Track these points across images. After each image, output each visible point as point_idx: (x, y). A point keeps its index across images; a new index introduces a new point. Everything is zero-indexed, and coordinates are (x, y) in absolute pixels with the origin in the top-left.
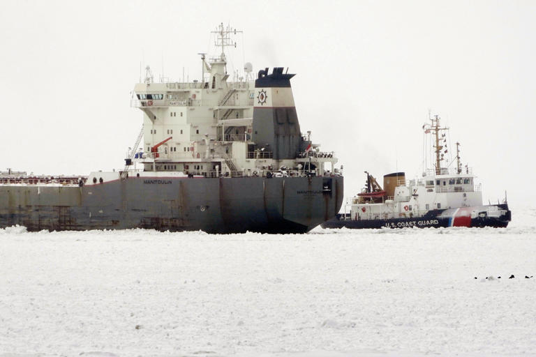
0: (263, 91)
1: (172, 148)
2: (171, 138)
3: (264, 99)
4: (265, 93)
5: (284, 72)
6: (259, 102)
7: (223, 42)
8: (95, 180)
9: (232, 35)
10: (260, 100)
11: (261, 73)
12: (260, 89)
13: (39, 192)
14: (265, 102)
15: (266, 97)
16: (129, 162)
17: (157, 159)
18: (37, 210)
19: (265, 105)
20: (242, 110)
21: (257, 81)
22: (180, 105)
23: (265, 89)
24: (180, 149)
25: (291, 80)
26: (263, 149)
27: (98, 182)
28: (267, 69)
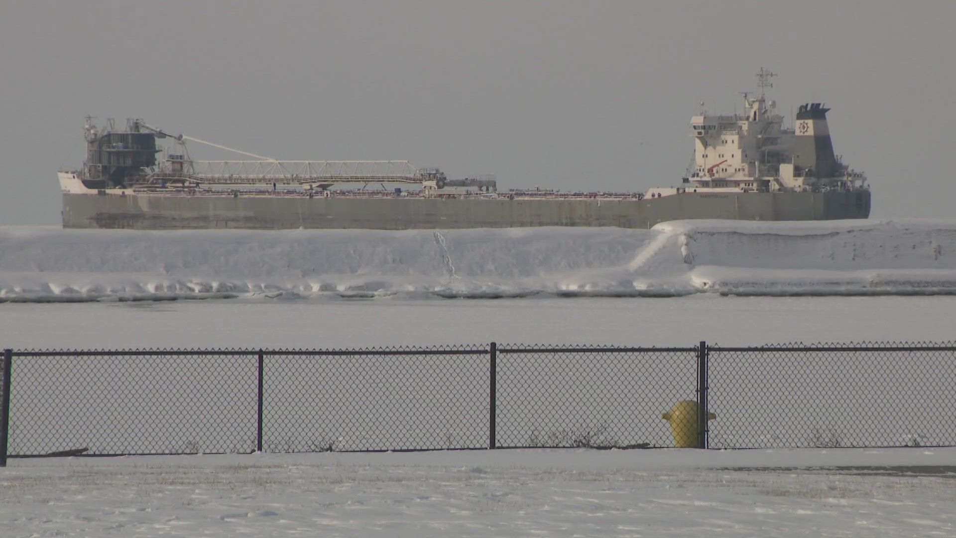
0: (804, 122)
1: (723, 170)
2: (726, 161)
3: (805, 129)
4: (807, 124)
5: (821, 107)
6: (801, 132)
7: (762, 83)
8: (653, 195)
9: (769, 77)
10: (802, 130)
11: (801, 108)
12: (802, 121)
13: (599, 205)
14: (806, 131)
15: (808, 127)
16: (686, 180)
17: (713, 177)
18: (598, 219)
19: (806, 134)
20: (776, 139)
21: (798, 114)
22: (732, 134)
23: (806, 121)
24: (731, 170)
25: (827, 114)
26: (807, 170)
27: (656, 196)
28: (807, 105)
